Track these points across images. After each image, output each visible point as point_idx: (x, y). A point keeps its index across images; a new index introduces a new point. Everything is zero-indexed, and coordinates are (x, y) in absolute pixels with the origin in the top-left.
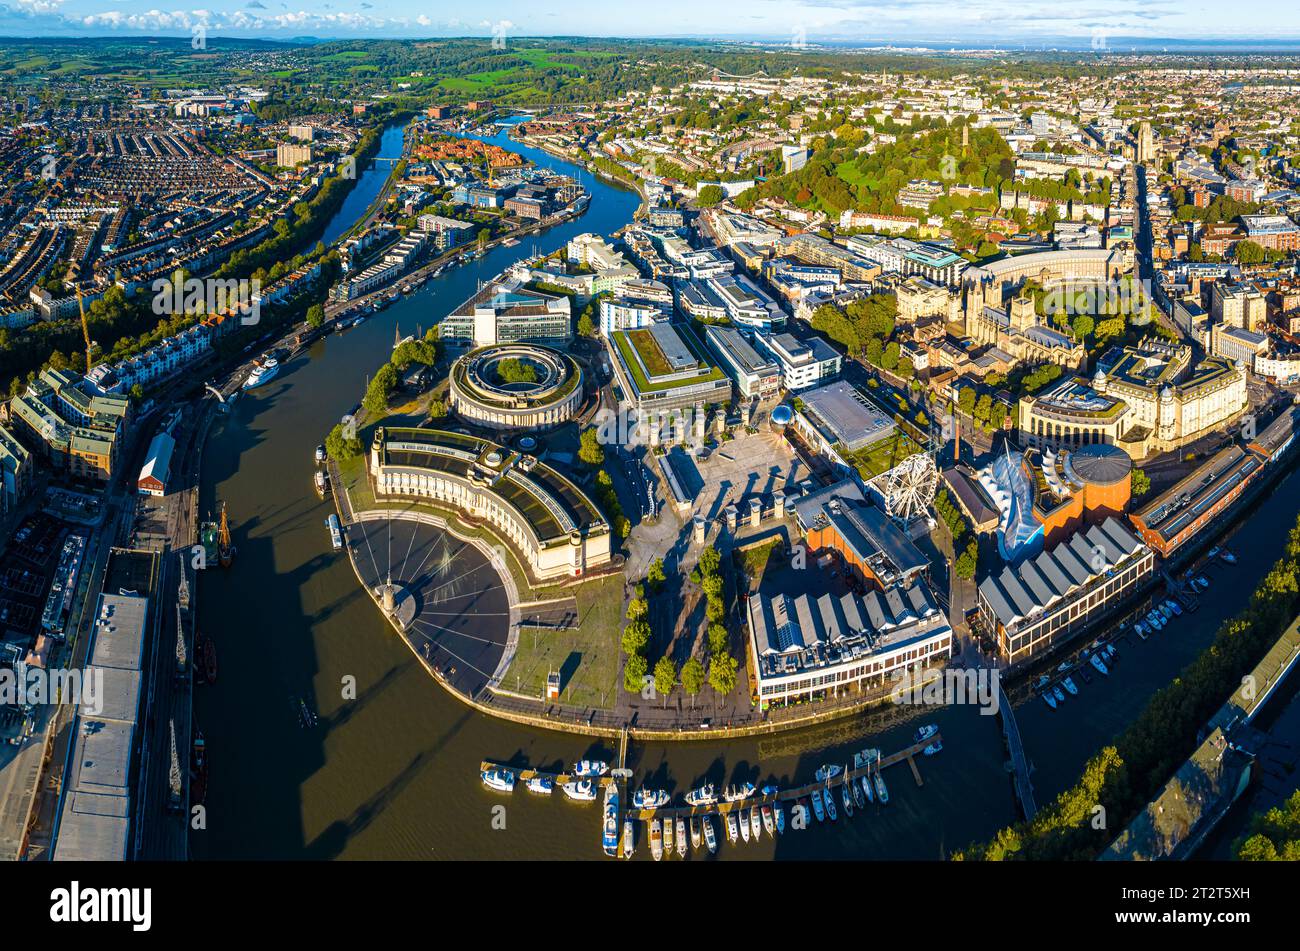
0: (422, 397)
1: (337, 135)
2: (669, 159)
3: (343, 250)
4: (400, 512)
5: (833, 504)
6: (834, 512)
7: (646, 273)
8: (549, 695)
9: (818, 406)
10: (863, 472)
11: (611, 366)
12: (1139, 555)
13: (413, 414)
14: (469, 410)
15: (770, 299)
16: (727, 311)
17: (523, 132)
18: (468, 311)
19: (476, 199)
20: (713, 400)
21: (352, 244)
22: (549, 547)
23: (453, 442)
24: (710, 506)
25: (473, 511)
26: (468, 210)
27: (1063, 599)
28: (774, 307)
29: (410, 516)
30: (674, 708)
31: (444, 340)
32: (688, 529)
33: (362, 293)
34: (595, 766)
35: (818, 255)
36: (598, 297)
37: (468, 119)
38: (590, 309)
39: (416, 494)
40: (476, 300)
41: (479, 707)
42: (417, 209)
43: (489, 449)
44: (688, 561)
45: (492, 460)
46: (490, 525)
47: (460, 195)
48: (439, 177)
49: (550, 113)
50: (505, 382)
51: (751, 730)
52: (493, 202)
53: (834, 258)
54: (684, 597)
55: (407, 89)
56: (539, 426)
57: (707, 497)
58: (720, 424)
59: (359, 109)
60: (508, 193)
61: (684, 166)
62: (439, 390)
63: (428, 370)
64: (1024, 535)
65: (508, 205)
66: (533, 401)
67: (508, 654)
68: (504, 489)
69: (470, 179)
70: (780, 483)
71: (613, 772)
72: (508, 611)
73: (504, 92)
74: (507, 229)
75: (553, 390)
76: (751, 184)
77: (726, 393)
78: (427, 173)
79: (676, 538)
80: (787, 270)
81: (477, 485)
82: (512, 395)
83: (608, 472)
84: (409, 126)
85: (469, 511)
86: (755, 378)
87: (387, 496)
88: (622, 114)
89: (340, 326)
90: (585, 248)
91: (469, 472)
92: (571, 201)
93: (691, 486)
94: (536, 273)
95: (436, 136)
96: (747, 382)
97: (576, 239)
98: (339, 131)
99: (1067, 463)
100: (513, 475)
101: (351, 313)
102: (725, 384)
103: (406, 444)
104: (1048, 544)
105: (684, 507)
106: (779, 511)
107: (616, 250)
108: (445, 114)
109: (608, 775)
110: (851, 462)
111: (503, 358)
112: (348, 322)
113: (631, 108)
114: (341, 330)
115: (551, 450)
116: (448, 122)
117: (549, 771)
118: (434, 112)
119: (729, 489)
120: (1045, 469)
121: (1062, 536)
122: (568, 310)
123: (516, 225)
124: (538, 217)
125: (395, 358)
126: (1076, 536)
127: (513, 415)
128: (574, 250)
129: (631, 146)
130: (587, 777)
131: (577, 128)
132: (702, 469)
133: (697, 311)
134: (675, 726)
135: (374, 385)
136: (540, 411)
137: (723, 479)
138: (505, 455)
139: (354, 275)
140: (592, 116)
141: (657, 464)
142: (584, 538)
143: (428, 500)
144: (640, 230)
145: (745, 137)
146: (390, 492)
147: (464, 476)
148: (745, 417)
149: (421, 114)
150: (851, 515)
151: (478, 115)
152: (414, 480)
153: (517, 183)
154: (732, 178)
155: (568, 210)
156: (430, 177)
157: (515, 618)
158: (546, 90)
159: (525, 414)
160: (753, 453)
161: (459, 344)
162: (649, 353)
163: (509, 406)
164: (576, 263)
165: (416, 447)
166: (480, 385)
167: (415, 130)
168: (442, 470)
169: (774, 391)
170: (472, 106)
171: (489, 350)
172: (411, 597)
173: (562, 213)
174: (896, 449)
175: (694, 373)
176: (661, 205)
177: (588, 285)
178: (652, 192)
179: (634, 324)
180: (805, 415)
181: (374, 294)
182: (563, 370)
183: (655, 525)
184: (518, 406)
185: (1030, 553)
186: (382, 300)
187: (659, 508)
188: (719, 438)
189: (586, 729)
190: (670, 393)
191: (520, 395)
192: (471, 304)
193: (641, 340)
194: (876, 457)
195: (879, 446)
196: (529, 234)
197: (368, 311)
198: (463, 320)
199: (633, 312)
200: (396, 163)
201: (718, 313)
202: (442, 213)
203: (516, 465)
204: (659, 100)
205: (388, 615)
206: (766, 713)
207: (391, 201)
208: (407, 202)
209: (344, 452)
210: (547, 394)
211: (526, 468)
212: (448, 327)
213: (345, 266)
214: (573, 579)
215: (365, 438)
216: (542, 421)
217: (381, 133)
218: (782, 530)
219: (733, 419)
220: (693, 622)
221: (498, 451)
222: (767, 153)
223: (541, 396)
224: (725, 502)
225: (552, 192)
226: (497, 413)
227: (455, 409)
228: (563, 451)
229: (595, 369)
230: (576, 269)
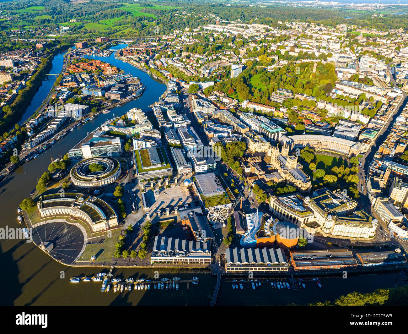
0: (61, 181)
1: (27, 62)
2: (181, 69)
3: (28, 126)
4: (50, 221)
5: (191, 213)
6: (190, 216)
7: (155, 125)
8: (92, 260)
10: (207, 205)
11: (134, 162)
12: (283, 265)
13: (57, 188)
14: (77, 183)
15: (199, 138)
16: (181, 143)
17: (121, 54)
18: (79, 147)
19: (93, 93)
20: (165, 175)
21: (32, 123)
22: (96, 223)
23: (68, 196)
24: (155, 209)
25: (75, 215)
26: (89, 98)
27: (249, 264)
29: (53, 221)
30: (128, 261)
31: (71, 158)
32: (145, 216)
33: (37, 144)
34: (103, 274)
35: (227, 119)
36: (134, 135)
37: (96, 48)
38: (129, 141)
39: (55, 214)
40: (83, 142)
41: (71, 266)
42: (65, 100)
44: (143, 224)
45: (80, 200)
46: (81, 219)
47: (85, 92)
48: (78, 82)
49: (136, 42)
50: (91, 172)
51: (148, 267)
52: (100, 94)
53: (232, 122)
54: (139, 234)
55: (68, 30)
56: (103, 186)
57: (154, 206)
58: (167, 183)
59: (39, 46)
60: (107, 89)
61: (186, 73)
62: (67, 178)
63: (63, 171)
64: (249, 240)
65: (107, 95)
66: (100, 178)
67: (82, 252)
68: (85, 209)
69: (93, 81)
70: (181, 203)
71: (107, 275)
72: (84, 241)
73: (116, 31)
74: (105, 106)
75: (108, 173)
76: (212, 83)
77: (171, 173)
78: (72, 81)
79: (141, 218)
80: (211, 125)
81: (76, 208)
82: (92, 177)
83: (121, 200)
84: (67, 54)
85: (74, 216)
86: (182, 168)
87: (45, 217)
88: (170, 43)
89: (27, 160)
90: (134, 114)
91: (72, 205)
92: (135, 91)
93: (150, 200)
94: (110, 127)
95: (79, 58)
96: (180, 169)
97: (130, 111)
98: (28, 60)
99: (275, 224)
100: (88, 203)
101: (33, 154)
102: (170, 170)
103: (50, 200)
104: (254, 246)
105: (146, 209)
106: (176, 212)
107: (145, 115)
108: (85, 46)
109: (106, 276)
110: (204, 201)
111: (91, 163)
112: (31, 157)
113: (174, 40)
114: (29, 161)
115: (106, 193)
116: (86, 50)
117: (89, 277)
118: (79, 45)
119: (163, 204)
120: (266, 223)
121: (261, 246)
122: (119, 142)
123: (109, 104)
124: (119, 99)
125: (49, 169)
126: (265, 248)
127: (92, 183)
128: (130, 115)
129: (167, 62)
130: (100, 277)
131: (147, 51)
132: (156, 196)
133: (171, 141)
134: (127, 265)
135: (40, 181)
136: (102, 181)
137: (162, 201)
138: (85, 198)
139: (33, 137)
140: (156, 44)
141: (141, 195)
142: (108, 220)
143: (60, 215)
144: (158, 105)
145: (218, 59)
146: (46, 216)
147: (70, 206)
148: (176, 181)
149: (74, 46)
150: (196, 218)
151: (102, 45)
152: (54, 210)
153: (112, 83)
154: (205, 80)
155: (133, 95)
156: (73, 83)
157: (86, 242)
158: (137, 29)
159: (97, 183)
160: (175, 193)
161: (77, 158)
162: (145, 158)
163: (91, 180)
164: (131, 120)
165: (54, 200)
166: (80, 175)
167: (69, 56)
168: (63, 206)
169: (189, 173)
170: (99, 40)
171: (88, 160)
172: (52, 244)
173: (130, 97)
174: (221, 200)
176: (172, 93)
177: (131, 131)
178: (171, 86)
179: (144, 147)
181: (43, 143)
182: (113, 166)
183: (135, 214)
184: (94, 180)
185: (247, 247)
186: (47, 145)
187: (138, 209)
188: (165, 187)
189: (102, 266)
190: (150, 172)
191: (95, 176)
192: (80, 144)
193: (144, 154)
194: (213, 201)
195: (216, 197)
197: (40, 151)
198: (77, 150)
199: (144, 143)
200: (58, 76)
201: (178, 143)
202: (76, 102)
203: (89, 200)
204: (188, 35)
205: (44, 251)
206: (153, 264)
207: (53, 98)
208: (60, 98)
210: (105, 175)
211: (93, 201)
212: (72, 153)
213: (29, 133)
214: (105, 230)
216: (103, 183)
217: (51, 59)
219: (172, 181)
220: (139, 241)
221: (83, 197)
222: (224, 68)
223: (103, 176)
224: (160, 208)
225: (127, 87)
226: (86, 183)
227: (73, 183)
228: (110, 193)
229: (128, 163)
230: (129, 123)
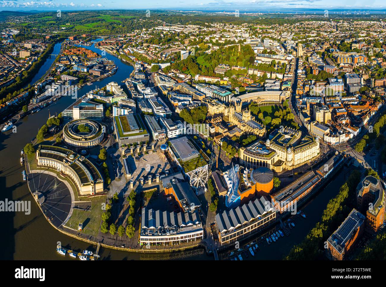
0: (55, 135)
2: (143, 55)
3: (36, 87)
4: (43, 171)
5: (173, 180)
6: (173, 183)
7: (130, 97)
8: (79, 230)
9: (175, 145)
10: (186, 169)
11: (114, 127)
12: (271, 212)
13: (51, 141)
14: (68, 140)
15: (167, 106)
16: (153, 110)
17: (99, 45)
18: (71, 108)
19: (81, 69)
20: (143, 140)
21: (39, 85)
22: (84, 185)
23: (61, 151)
24: (137, 176)
25: (65, 172)
26: (77, 73)
28: (168, 109)
29: (46, 172)
30: (115, 239)
31: (64, 117)
32: (128, 183)
33: (41, 101)
34: (89, 252)
36: (113, 104)
37: (83, 40)
38: (110, 108)
39: (49, 166)
40: (74, 105)
41: (59, 230)
42: (61, 72)
43: (71, 153)
44: (128, 193)
45: (71, 157)
46: (69, 177)
47: (75, 68)
48: (70, 61)
49: (109, 38)
50: (80, 132)
51: (137, 251)
52: (85, 70)
53: (190, 92)
54: (124, 205)
55: (64, 29)
57: (136, 173)
58: (145, 149)
59: (48, 37)
60: (90, 67)
61: (148, 58)
62: (59, 134)
63: (58, 127)
64: (233, 199)
65: (90, 71)
66: (87, 138)
67: (69, 216)
68: (74, 167)
69: (80, 61)
70: (160, 170)
71: (94, 255)
72: (71, 203)
73: (95, 30)
74: (89, 79)
75: (94, 135)
76: (169, 64)
77: (147, 139)
78: (66, 60)
79: (125, 186)
80: (175, 96)
81: (66, 164)
82: (81, 136)
83: (106, 163)
84: (63, 43)
85: (64, 172)
86: (157, 134)
87: (40, 166)
88: (133, 38)
89: (32, 112)
90: (112, 87)
91: (64, 160)
92: (111, 70)
93: (132, 169)
94: (95, 96)
95: (71, 46)
96: (155, 135)
97: (109, 84)
98: (40, 45)
99: (252, 174)
100: (77, 162)
101: (37, 108)
102: (147, 136)
103: (47, 151)
105: (129, 176)
106: (158, 180)
107: (121, 88)
108: (75, 39)
109: (92, 255)
110: (183, 166)
111: (80, 124)
112: (35, 111)
113: (135, 36)
114: (33, 113)
115: (91, 154)
116: (76, 41)
117: (76, 252)
118: (72, 38)
119: (144, 171)
120: (244, 175)
122: (102, 109)
123: (92, 78)
124: (99, 75)
125: (48, 123)
127: (80, 143)
128: (108, 88)
129: (132, 50)
130: (86, 255)
131: (117, 43)
132: (137, 163)
133: (144, 110)
134: (114, 245)
135: (40, 131)
137: (142, 167)
138: (75, 156)
139: (38, 96)
140: (122, 39)
141: (123, 161)
142: (95, 183)
143: (52, 168)
144: (130, 81)
146: (41, 165)
147: (63, 161)
148: (153, 147)
149: (68, 38)
150: (179, 184)
151: (86, 39)
152: (48, 162)
153: (94, 63)
154: (163, 62)
155: (109, 73)
156: (67, 61)
157: (73, 206)
158: (109, 30)
159: (84, 143)
160: (154, 159)
161: (68, 118)
162: (125, 124)
163: (79, 140)
164: (109, 91)
165: (49, 152)
166: (71, 133)
167: (65, 44)
168: (57, 159)
169: (163, 138)
170: (84, 36)
171: (77, 121)
172: (44, 196)
173: (107, 74)
174: (198, 162)
175: (138, 132)
176: (139, 72)
177: (111, 100)
178: (138, 67)
179: (122, 114)
180: (171, 148)
181: (44, 101)
182: (98, 129)
183: (119, 181)
184: (82, 140)
186: (46, 103)
187: (121, 175)
188: (144, 153)
189: (88, 241)
190: (130, 138)
191: (83, 136)
192: (72, 106)
193: (123, 120)
194: (191, 164)
195: (192, 160)
196: (96, 81)
197: (42, 107)
198: (69, 111)
199: (122, 110)
200: (57, 56)
201: (150, 111)
202: (69, 74)
203: (78, 159)
204: (145, 33)
205: (36, 201)
207: (53, 70)
208: (58, 70)
209: (29, 152)
210: (92, 136)
211: (81, 160)
212: (65, 113)
213: (36, 92)
214: (91, 196)
215: (36, 148)
216: (89, 145)
218: (158, 187)
219: (149, 147)
220: (125, 213)
221: (74, 154)
223: (90, 137)
224: (142, 175)
225: (105, 67)
226: (76, 142)
227: (64, 140)
228: (95, 155)
229: (109, 128)
230: (108, 94)
